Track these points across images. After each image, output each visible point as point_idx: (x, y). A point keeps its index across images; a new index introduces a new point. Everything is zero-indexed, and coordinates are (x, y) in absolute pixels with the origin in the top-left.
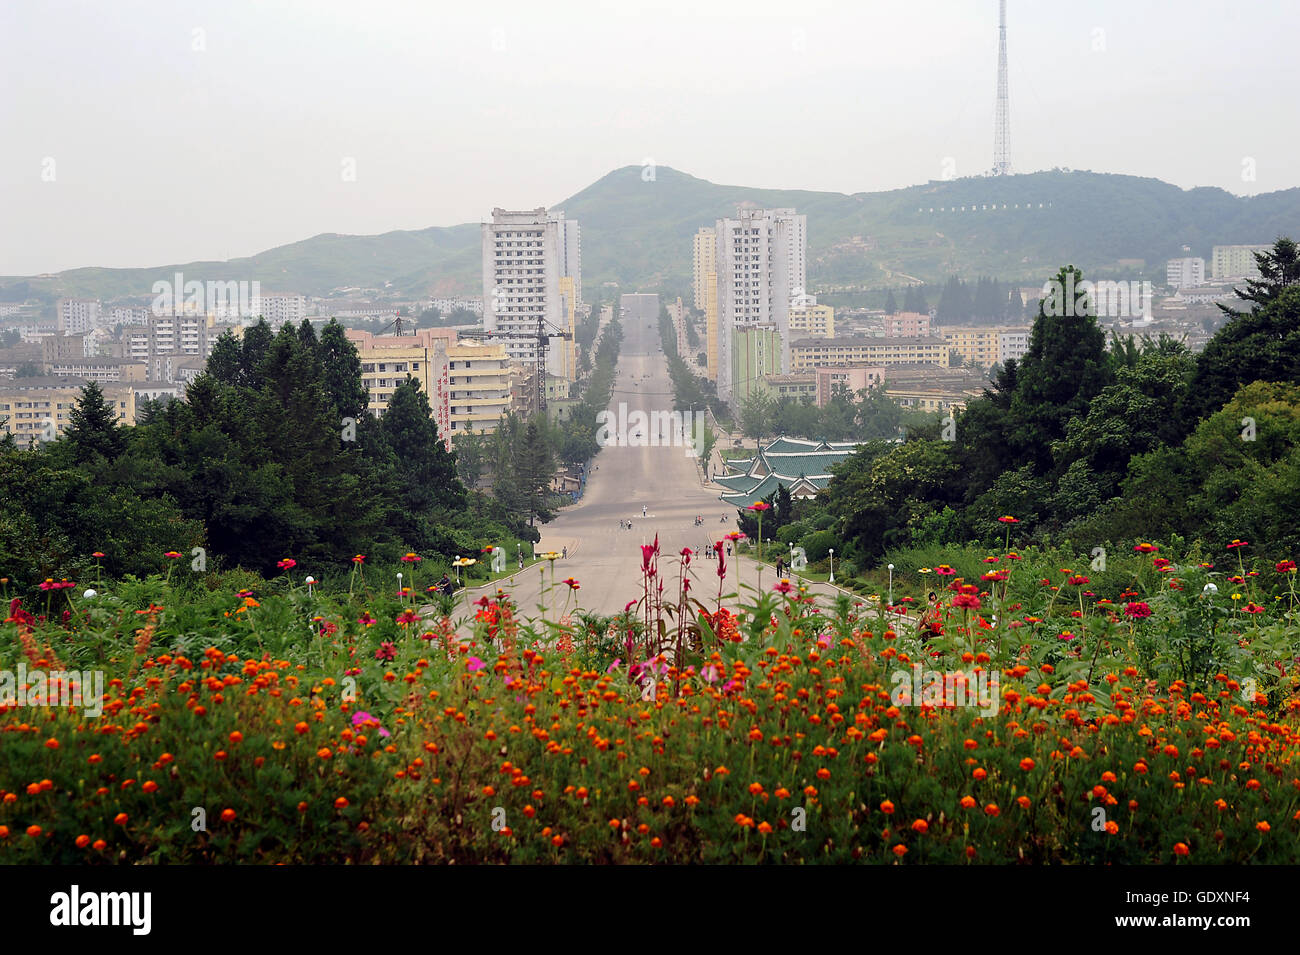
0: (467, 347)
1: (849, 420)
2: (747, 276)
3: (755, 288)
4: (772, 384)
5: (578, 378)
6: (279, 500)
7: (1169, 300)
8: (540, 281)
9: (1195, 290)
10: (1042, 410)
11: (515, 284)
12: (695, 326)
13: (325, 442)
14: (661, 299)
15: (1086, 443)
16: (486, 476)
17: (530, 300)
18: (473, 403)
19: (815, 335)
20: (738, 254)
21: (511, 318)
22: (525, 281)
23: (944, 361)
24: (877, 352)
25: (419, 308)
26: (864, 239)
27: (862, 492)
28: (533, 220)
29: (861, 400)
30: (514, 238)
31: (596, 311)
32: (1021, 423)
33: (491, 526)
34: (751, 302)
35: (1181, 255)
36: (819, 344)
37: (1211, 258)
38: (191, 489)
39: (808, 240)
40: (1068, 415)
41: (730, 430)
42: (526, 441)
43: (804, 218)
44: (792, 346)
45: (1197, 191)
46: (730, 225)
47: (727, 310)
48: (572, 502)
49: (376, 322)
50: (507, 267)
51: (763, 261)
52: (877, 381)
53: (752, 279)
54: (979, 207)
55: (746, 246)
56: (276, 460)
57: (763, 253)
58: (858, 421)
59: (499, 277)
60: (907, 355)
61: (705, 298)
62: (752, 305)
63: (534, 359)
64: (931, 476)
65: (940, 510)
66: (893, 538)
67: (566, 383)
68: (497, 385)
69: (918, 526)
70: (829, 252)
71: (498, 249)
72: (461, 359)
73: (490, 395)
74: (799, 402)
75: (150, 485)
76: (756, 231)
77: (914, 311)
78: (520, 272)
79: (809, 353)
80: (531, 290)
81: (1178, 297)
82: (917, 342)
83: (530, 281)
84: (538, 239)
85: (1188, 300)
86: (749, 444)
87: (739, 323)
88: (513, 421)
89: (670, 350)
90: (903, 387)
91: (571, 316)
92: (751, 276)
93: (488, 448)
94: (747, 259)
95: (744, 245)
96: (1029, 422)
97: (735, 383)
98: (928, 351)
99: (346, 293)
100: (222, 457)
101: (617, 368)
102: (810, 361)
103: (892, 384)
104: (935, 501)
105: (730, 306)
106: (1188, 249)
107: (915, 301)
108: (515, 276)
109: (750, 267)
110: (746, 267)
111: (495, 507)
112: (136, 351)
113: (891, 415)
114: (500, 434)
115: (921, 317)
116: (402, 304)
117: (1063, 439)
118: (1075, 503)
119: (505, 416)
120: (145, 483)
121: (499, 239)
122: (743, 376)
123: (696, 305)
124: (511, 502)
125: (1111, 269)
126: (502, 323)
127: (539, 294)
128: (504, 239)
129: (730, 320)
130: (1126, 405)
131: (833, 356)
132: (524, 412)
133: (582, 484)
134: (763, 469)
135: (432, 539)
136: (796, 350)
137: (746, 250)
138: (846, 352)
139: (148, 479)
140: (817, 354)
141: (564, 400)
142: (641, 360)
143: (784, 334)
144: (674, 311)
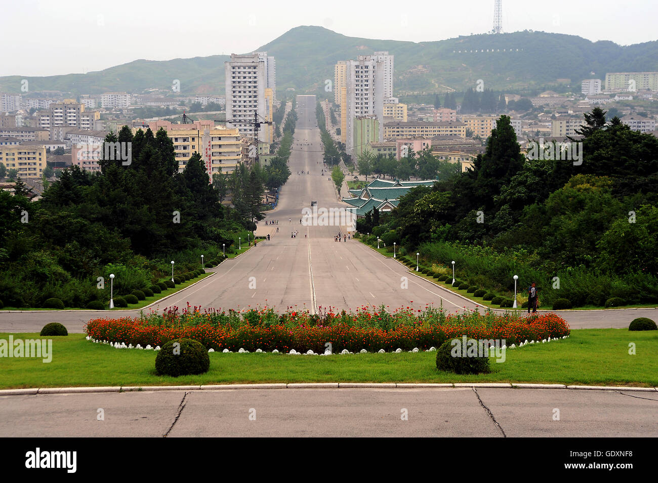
0: (219, 130)
1: (412, 166)
2: (362, 90)
3: (366, 97)
4: (374, 147)
5: (274, 141)
6: (149, 223)
7: (582, 101)
8: (255, 92)
9: (595, 96)
10: (490, 181)
11: (242, 94)
12: (335, 113)
13: (167, 195)
14: (317, 98)
15: (508, 197)
16: (228, 195)
17: (250, 102)
18: (222, 158)
19: (397, 120)
20: (358, 79)
21: (240, 111)
22: (247, 92)
23: (463, 134)
24: (428, 130)
25: (190, 101)
26: (424, 67)
27: (410, 216)
28: (252, 60)
29: (419, 156)
30: (242, 70)
31: (283, 104)
32: (481, 187)
33: (234, 224)
34: (364, 103)
35: (590, 77)
36: (399, 125)
37: (605, 80)
38: (111, 218)
39: (394, 67)
40: (502, 184)
41: (352, 171)
42: (250, 180)
43: (392, 57)
44: (385, 125)
45: (599, 42)
46: (354, 63)
47: (351, 108)
48: (272, 208)
49: (168, 109)
50: (238, 84)
51: (370, 82)
52: (427, 147)
53: (364, 92)
54: (485, 50)
55: (362, 74)
56: (147, 204)
57: (371, 78)
58: (417, 167)
59: (234, 89)
60: (445, 131)
61: (340, 98)
62: (364, 105)
63: (253, 132)
64: (441, 209)
65: (444, 225)
66: (423, 237)
67: (268, 146)
68: (234, 149)
69: (434, 232)
70: (406, 74)
71: (234, 75)
72: (216, 136)
73: (231, 154)
74: (388, 157)
75: (94, 216)
76: (367, 67)
77: (448, 108)
78: (245, 87)
79: (394, 130)
80: (250, 97)
81: (587, 100)
82: (450, 124)
83: (250, 92)
84: (254, 70)
85: (592, 102)
86: (362, 178)
87: (357, 114)
88: (242, 167)
89: (322, 126)
90: (441, 150)
91: (271, 109)
92: (364, 90)
93: (229, 181)
94: (362, 81)
95: (360, 74)
96: (485, 186)
97: (355, 146)
98: (455, 129)
99: (151, 92)
100: (124, 204)
101: (294, 136)
102: (394, 133)
103: (434, 148)
104: (443, 221)
105: (353, 105)
106: (593, 74)
107: (449, 102)
108: (242, 89)
109: (364, 85)
110: (362, 85)
111: (236, 214)
112: (43, 124)
113: (434, 165)
114: (236, 174)
115: (452, 111)
116: (181, 98)
117: (499, 195)
118: (502, 225)
119: (238, 165)
120: (92, 215)
121: (234, 70)
122: (359, 143)
123: (336, 102)
124: (242, 210)
125: (553, 84)
126: (235, 113)
127: (255, 99)
128: (237, 70)
129: (353, 113)
130: (527, 181)
131: (406, 131)
132: (247, 162)
133: (277, 199)
134: (367, 195)
135: (210, 235)
136: (387, 128)
137: (362, 76)
138: (412, 129)
139: (93, 213)
140: (398, 130)
141: (267, 155)
142: (306, 131)
143: (381, 121)
144: (324, 105)
